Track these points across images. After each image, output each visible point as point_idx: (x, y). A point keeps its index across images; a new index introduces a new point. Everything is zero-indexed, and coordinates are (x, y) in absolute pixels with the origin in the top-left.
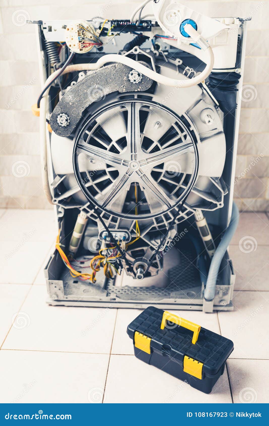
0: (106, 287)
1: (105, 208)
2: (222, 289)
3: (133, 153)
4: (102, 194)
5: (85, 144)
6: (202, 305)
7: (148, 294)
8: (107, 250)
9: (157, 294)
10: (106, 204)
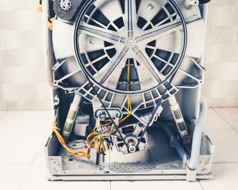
0: (97, 163)
1: (102, 85)
2: (204, 159)
3: (130, 30)
4: (98, 74)
5: (86, 25)
6: (185, 175)
7: (135, 168)
8: (101, 127)
9: (143, 168)
10: (102, 81)
